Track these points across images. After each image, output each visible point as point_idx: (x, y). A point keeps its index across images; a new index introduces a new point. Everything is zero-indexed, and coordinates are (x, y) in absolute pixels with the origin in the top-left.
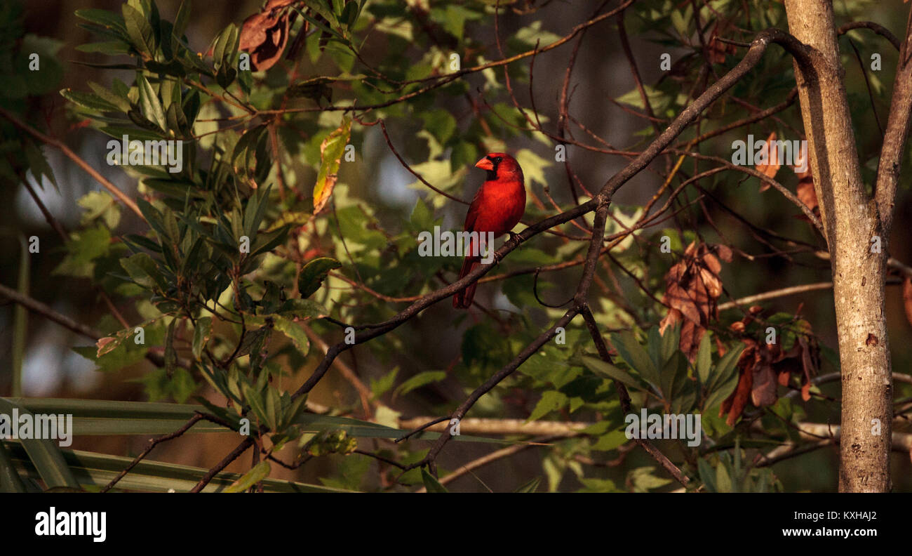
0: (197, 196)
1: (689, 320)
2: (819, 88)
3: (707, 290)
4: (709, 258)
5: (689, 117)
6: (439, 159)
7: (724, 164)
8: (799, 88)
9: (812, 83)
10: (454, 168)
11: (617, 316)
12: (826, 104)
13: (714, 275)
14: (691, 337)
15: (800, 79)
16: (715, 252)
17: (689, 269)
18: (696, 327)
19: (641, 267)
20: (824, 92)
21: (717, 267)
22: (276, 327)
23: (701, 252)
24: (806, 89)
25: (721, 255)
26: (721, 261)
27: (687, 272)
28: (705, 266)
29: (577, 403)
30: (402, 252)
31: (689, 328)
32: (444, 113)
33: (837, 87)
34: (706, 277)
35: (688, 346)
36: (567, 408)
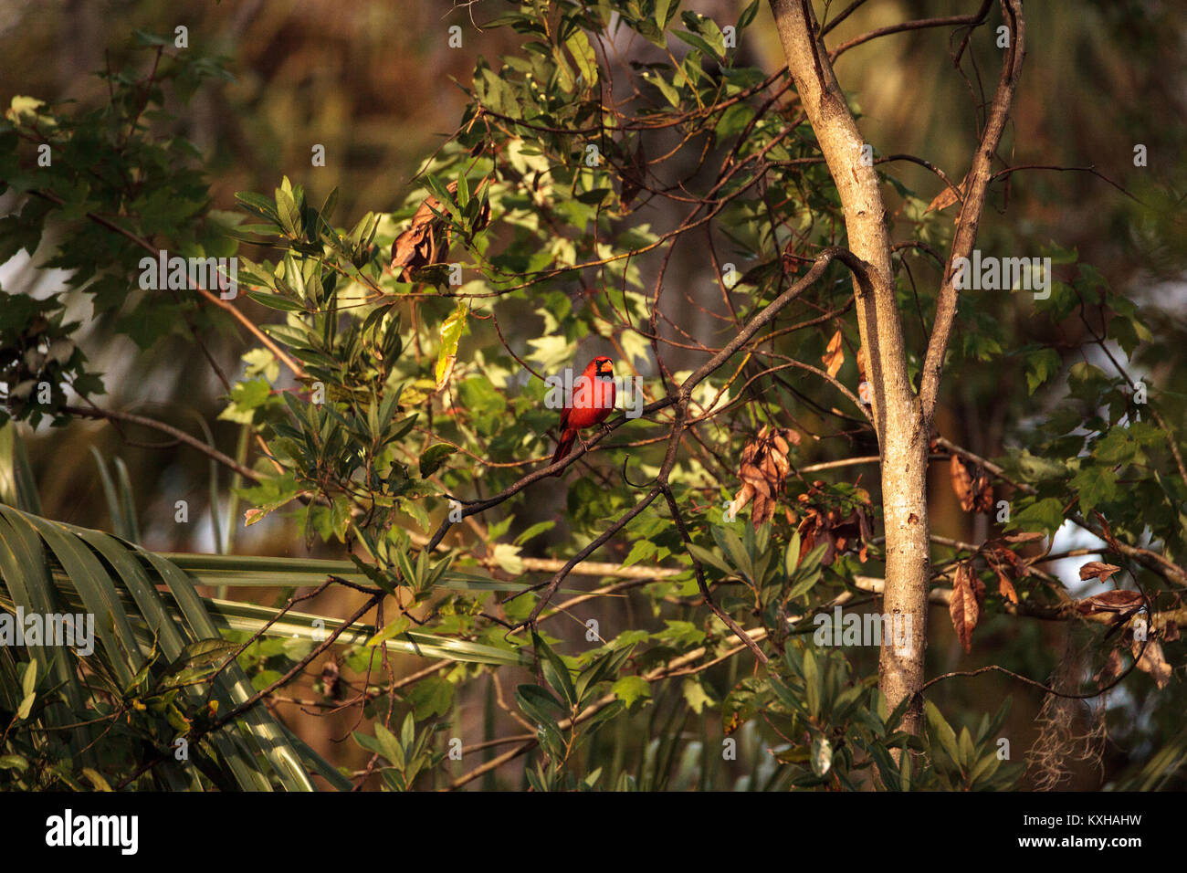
0: (334, 366)
1: (760, 493)
2: (874, 299)
3: (777, 467)
4: (779, 440)
5: (760, 322)
6: (554, 334)
7: (789, 362)
8: (857, 298)
9: (868, 294)
10: (568, 341)
11: (702, 477)
12: (880, 313)
13: (782, 455)
14: (762, 508)
15: (857, 291)
16: (784, 435)
17: (761, 448)
18: (766, 499)
19: (725, 432)
20: (879, 301)
21: (786, 449)
22: (402, 508)
23: (772, 434)
24: (862, 299)
25: (790, 440)
26: (790, 445)
27: (760, 451)
28: (774, 446)
29: (664, 552)
30: (519, 412)
31: (761, 499)
32: (560, 295)
33: (890, 298)
34: (776, 455)
35: (759, 515)
36: (656, 556)
